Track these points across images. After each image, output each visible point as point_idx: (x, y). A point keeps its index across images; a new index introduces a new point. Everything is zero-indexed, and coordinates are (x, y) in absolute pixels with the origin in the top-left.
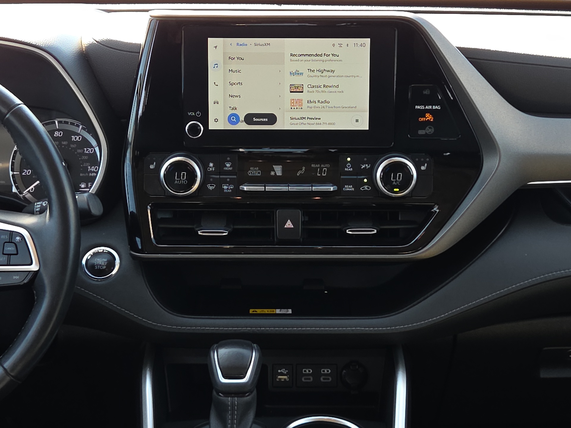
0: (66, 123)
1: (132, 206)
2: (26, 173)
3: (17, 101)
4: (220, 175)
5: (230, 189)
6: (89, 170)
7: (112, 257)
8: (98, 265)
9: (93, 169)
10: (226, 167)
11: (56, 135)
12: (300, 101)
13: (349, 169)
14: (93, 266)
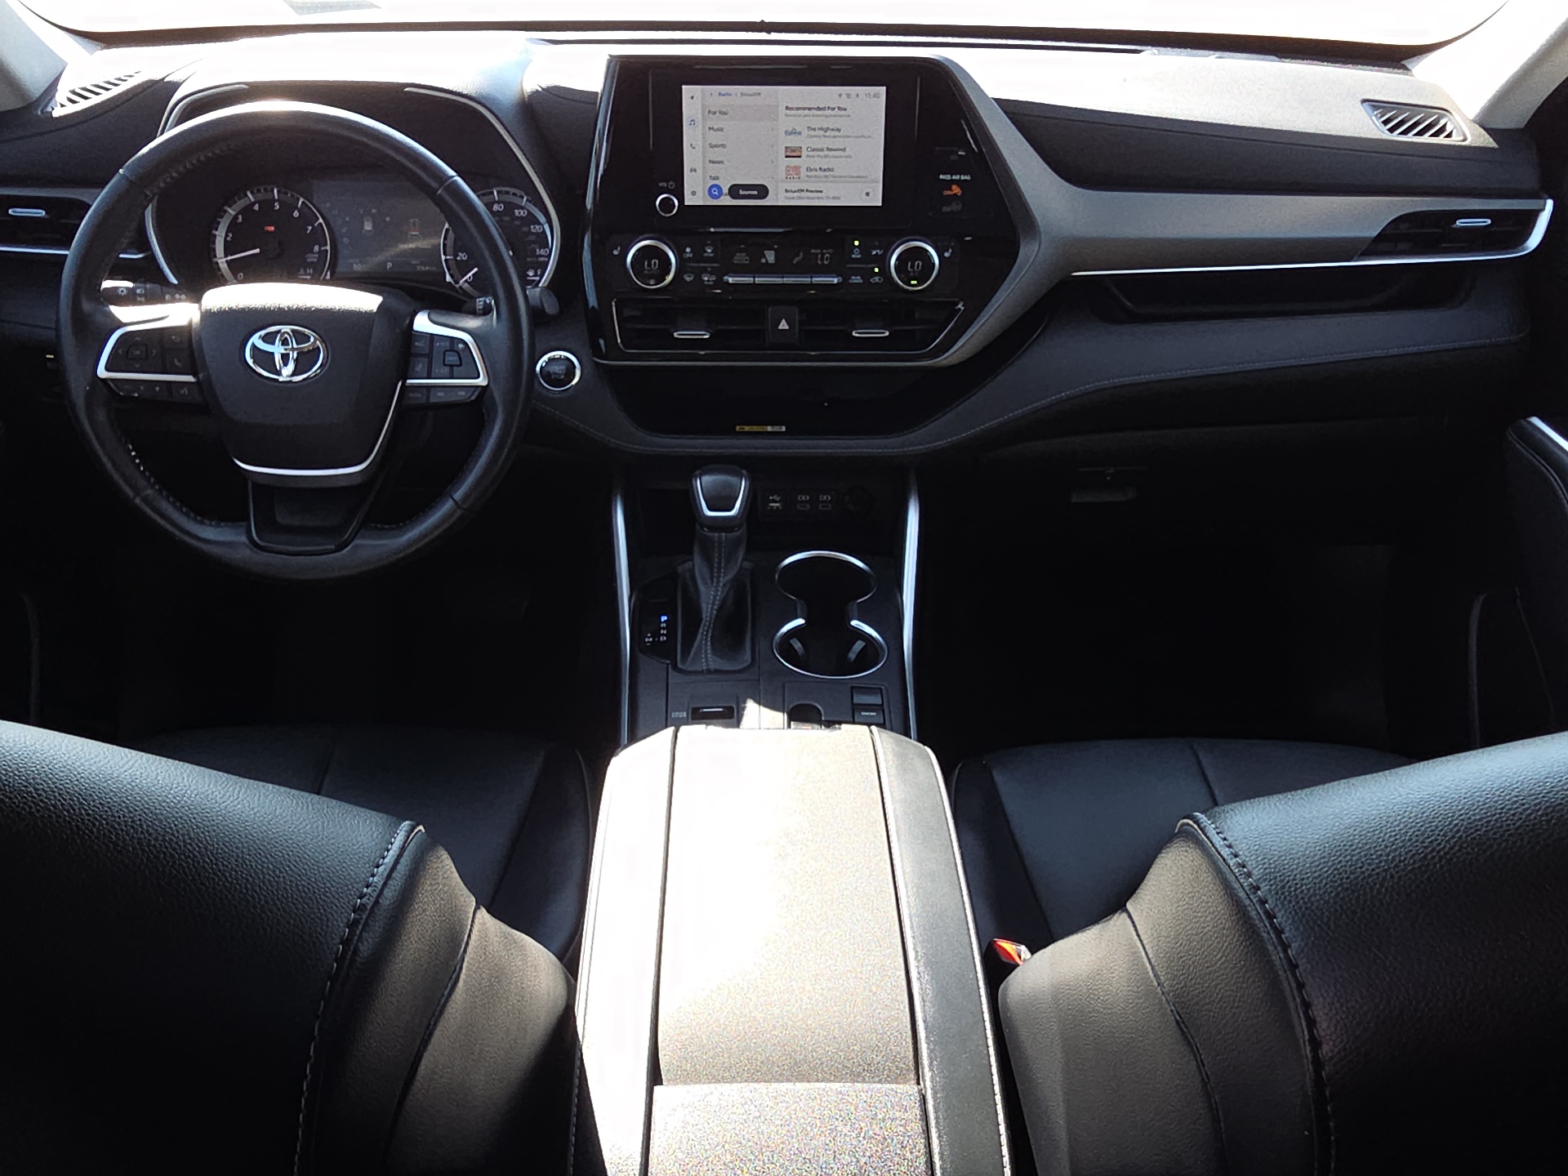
0: (507, 193)
1: (592, 301)
2: (461, 258)
3: (451, 172)
4: (699, 263)
5: (712, 280)
6: (537, 254)
7: (571, 365)
8: (555, 373)
9: (542, 252)
10: (706, 252)
11: (496, 209)
12: (797, 169)
13: (856, 255)
14: (549, 374)
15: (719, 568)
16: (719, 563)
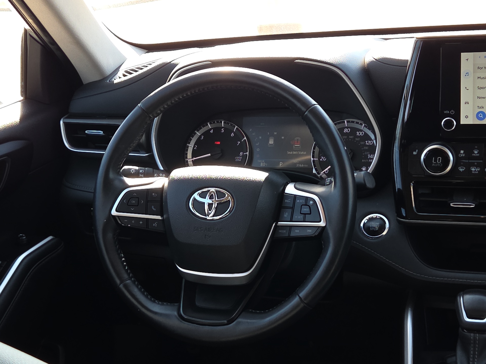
0: (353, 122)
1: (398, 185)
2: (323, 159)
3: (314, 102)
4: (469, 160)
5: (477, 171)
6: (369, 158)
7: (383, 222)
8: (373, 227)
9: (372, 156)
10: (474, 153)
11: (345, 131)
14: (369, 228)
15: (474, 358)
16: (474, 354)
